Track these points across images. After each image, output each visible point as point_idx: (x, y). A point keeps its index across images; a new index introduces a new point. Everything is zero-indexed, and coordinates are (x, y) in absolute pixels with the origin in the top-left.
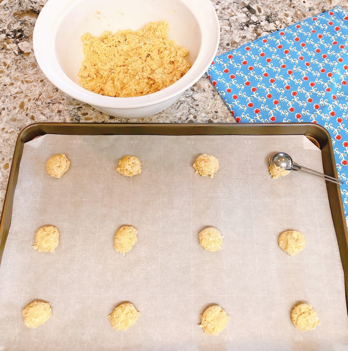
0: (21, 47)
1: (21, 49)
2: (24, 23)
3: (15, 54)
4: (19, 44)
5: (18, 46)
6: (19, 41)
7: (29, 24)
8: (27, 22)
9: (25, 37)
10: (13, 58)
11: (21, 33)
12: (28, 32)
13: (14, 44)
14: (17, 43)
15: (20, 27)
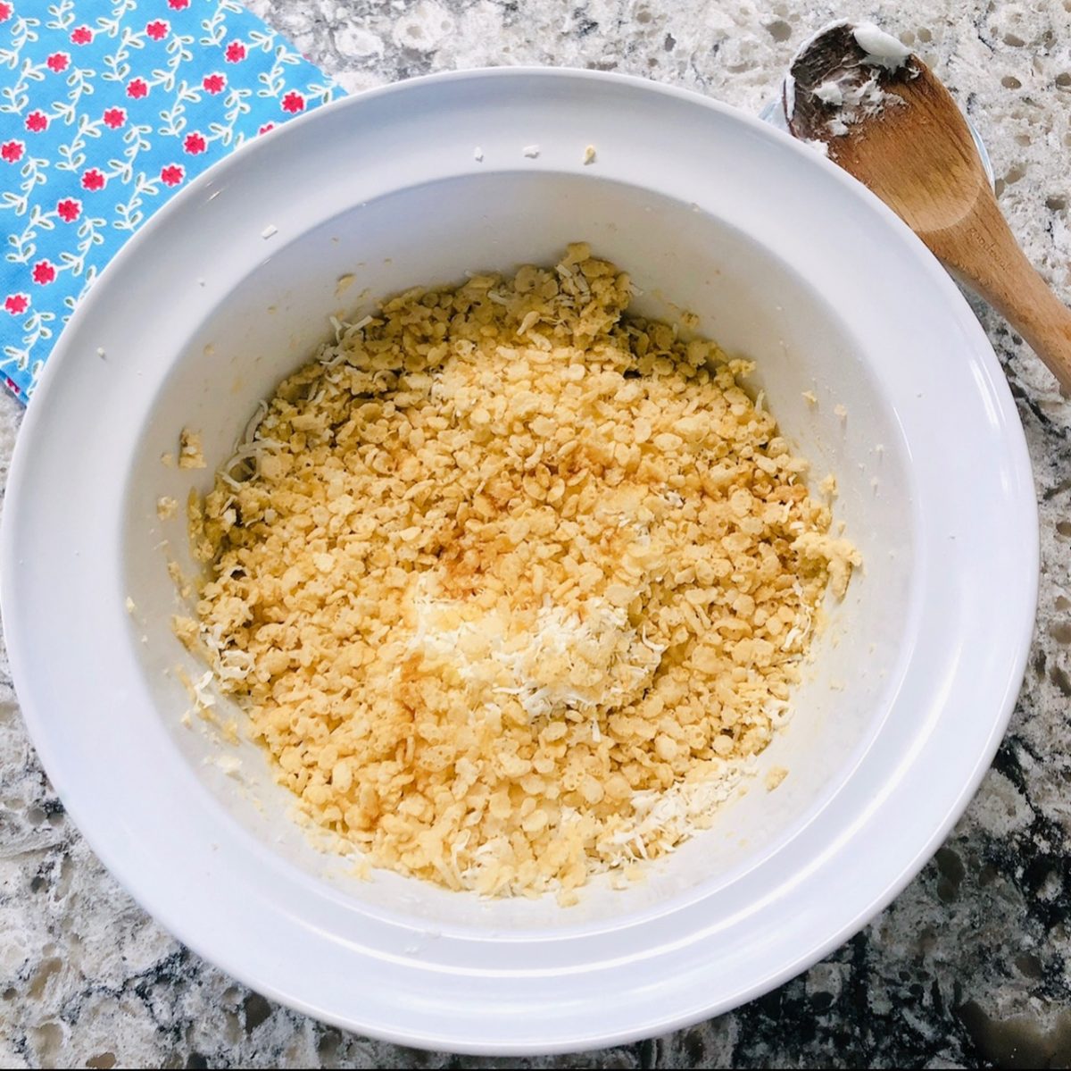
0: (1012, 798)
1: (1010, 783)
2: (1044, 976)
3: (1029, 749)
4: (1025, 816)
5: (1028, 799)
6: (1036, 839)
7: (1015, 970)
8: (1027, 981)
9: (1010, 870)
10: (1032, 722)
11: (1040, 895)
12: (1003, 905)
13: (1055, 817)
14: (1041, 824)
15: (1057, 944)
